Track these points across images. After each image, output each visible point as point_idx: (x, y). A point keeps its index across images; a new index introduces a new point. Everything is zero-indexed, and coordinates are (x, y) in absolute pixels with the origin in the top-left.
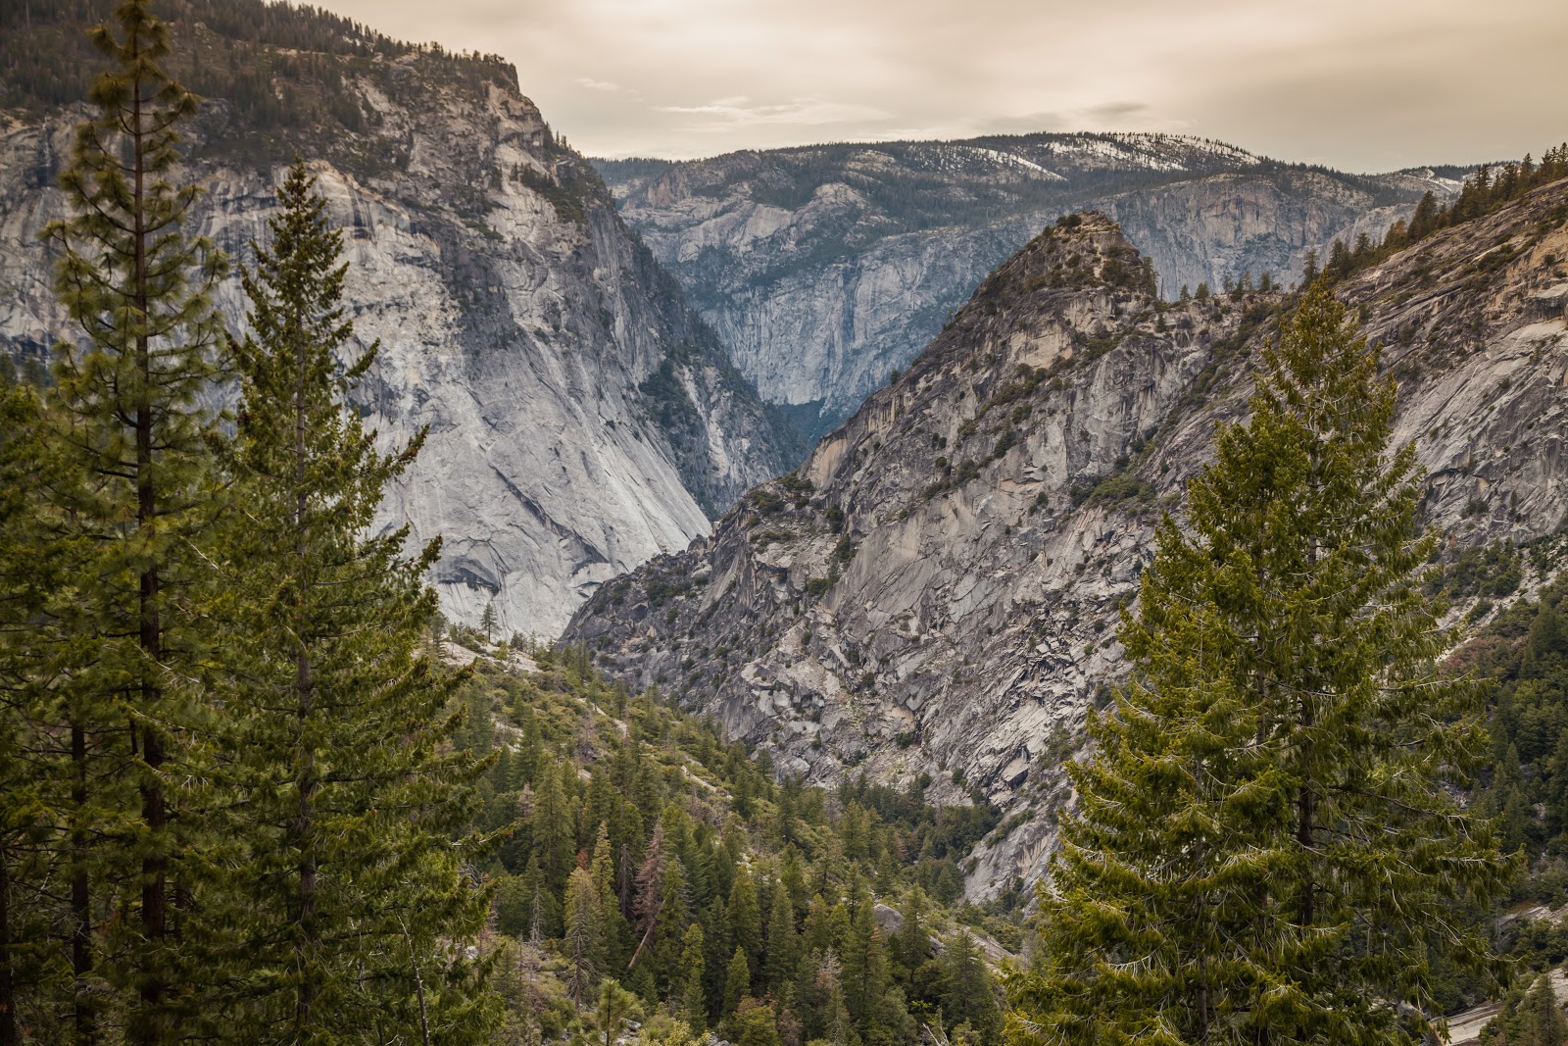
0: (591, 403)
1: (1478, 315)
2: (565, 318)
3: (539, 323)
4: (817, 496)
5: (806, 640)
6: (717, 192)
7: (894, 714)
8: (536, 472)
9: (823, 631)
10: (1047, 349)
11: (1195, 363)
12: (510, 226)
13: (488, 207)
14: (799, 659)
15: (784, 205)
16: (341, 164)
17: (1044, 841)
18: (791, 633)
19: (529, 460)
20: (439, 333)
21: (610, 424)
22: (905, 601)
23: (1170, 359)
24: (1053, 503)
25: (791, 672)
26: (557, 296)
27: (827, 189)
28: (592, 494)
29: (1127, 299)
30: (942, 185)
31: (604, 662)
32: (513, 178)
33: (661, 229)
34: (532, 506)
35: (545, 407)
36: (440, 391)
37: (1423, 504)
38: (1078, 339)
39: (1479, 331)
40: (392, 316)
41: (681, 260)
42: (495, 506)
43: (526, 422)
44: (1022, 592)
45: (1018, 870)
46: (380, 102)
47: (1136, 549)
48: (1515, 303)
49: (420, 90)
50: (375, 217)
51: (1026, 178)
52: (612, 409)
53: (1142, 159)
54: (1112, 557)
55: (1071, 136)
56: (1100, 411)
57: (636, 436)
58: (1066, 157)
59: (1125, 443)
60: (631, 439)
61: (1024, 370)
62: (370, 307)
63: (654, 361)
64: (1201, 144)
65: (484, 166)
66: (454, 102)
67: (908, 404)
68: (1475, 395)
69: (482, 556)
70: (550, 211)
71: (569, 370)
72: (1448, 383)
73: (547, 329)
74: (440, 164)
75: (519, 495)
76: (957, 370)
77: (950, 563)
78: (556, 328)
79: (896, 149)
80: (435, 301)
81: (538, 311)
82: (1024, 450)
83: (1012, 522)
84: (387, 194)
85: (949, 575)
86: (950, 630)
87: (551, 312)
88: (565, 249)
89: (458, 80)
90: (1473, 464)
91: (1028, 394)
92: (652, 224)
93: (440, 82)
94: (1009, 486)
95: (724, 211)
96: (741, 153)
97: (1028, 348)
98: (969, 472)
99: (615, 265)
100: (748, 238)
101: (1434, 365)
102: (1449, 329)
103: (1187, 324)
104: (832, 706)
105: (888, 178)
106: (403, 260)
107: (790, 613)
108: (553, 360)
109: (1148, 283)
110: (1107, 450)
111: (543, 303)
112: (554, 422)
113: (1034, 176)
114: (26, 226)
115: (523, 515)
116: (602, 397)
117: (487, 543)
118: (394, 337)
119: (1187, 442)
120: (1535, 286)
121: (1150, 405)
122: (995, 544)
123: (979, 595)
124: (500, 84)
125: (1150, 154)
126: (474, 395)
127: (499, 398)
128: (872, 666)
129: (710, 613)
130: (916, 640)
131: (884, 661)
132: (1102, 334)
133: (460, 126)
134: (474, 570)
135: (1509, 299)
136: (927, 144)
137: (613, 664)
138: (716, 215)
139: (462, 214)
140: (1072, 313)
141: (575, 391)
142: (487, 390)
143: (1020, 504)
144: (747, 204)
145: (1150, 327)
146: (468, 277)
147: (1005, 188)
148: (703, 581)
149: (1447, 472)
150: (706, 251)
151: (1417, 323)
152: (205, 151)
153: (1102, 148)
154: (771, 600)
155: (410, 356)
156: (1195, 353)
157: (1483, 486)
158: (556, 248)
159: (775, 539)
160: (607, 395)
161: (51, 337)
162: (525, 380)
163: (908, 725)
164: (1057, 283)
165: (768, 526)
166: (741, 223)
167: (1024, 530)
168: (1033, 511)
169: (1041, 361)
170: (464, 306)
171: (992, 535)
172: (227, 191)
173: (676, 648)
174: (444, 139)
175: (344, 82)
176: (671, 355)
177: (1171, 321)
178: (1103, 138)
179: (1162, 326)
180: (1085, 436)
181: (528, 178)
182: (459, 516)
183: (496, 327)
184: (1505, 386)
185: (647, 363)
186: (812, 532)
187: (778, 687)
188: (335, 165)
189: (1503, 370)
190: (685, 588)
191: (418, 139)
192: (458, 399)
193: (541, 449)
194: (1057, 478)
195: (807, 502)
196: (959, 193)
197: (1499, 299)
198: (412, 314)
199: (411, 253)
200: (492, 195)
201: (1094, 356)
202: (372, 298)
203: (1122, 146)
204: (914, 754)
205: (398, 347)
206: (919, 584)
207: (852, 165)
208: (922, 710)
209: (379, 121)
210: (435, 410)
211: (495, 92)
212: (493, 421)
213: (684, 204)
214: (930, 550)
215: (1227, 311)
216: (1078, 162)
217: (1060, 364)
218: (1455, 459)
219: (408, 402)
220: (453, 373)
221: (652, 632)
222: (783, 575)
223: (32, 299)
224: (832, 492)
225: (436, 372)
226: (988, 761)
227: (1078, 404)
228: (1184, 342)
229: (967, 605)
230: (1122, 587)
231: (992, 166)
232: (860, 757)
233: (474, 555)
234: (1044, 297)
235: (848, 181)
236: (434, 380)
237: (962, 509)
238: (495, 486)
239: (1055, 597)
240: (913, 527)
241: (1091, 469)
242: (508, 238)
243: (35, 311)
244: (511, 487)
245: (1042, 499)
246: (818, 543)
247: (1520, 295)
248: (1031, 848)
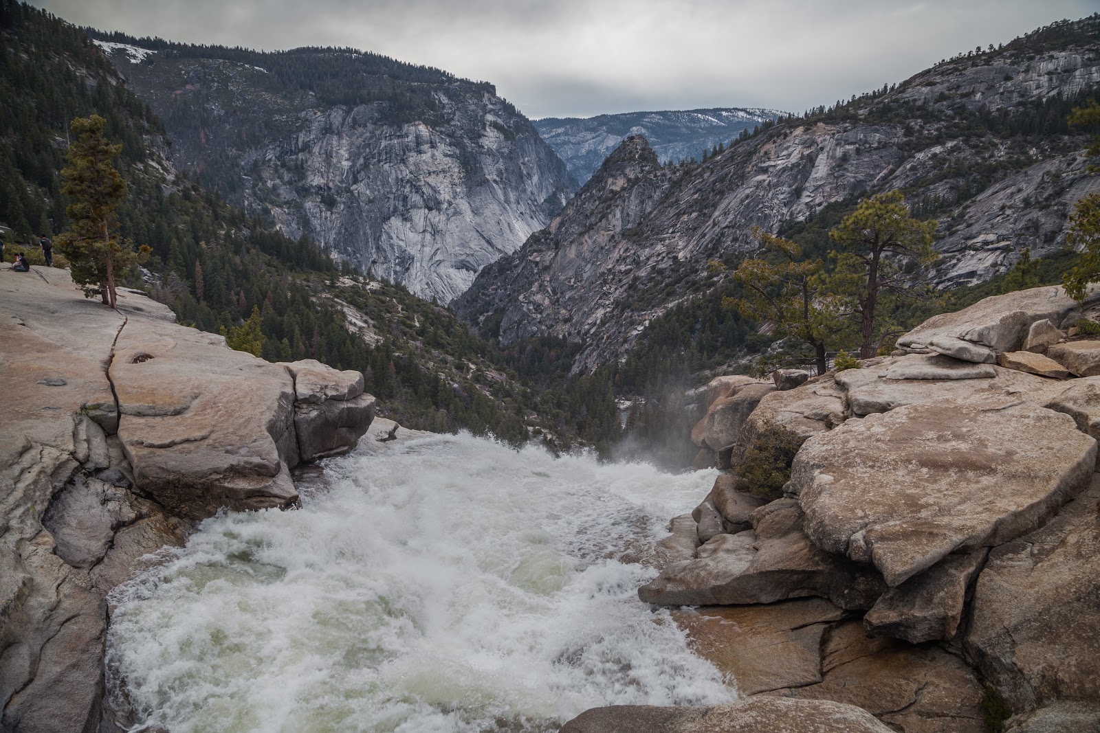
0: (514, 206)
1: (744, 172)
2: (505, 175)
3: (495, 177)
4: (552, 236)
5: (540, 286)
6: (594, 130)
7: (563, 311)
8: (491, 230)
9: (546, 283)
10: (620, 183)
11: (666, 189)
12: (487, 143)
13: (480, 136)
14: (538, 293)
15: (618, 135)
16: (426, 123)
17: (594, 354)
18: (536, 284)
19: (488, 226)
20: (457, 181)
21: (521, 213)
22: (571, 273)
23: (658, 187)
24: (616, 238)
25: (535, 298)
26: (502, 167)
27: (634, 128)
28: (511, 238)
29: (646, 166)
30: (677, 127)
31: (483, 294)
32: (490, 126)
33: (572, 143)
34: (489, 242)
35: (495, 207)
36: (457, 201)
37: (720, 238)
38: (629, 180)
39: (743, 177)
40: (441, 175)
41: (580, 155)
42: (476, 242)
43: (487, 213)
44: (602, 269)
45: (586, 363)
46: (445, 100)
47: (634, 254)
48: (755, 168)
49: (460, 95)
50: (437, 141)
51: (711, 125)
52: (522, 208)
53: (756, 118)
54: (628, 256)
55: (730, 109)
56: (633, 206)
57: (532, 217)
58: (727, 117)
59: (641, 217)
60: (529, 219)
61: (612, 191)
62: (434, 172)
63: (550, 191)
64: (779, 113)
65: (479, 121)
66: (471, 99)
67: (579, 203)
68: (738, 200)
69: (470, 259)
70: (502, 137)
71: (505, 194)
72: (732, 196)
73: (498, 179)
74: (464, 121)
75: (484, 238)
76: (594, 191)
77: (584, 259)
78: (501, 179)
79: (663, 114)
80: (457, 170)
81: (495, 173)
82: (608, 220)
83: (603, 245)
84: (441, 132)
85: (583, 264)
86: (583, 283)
87: (500, 173)
88: (506, 150)
89: (474, 91)
90: (735, 224)
91: (611, 200)
92: (570, 142)
93: (467, 92)
94: (602, 232)
95: (596, 137)
96: (604, 116)
97: (613, 184)
98: (591, 227)
99: (534, 156)
100: (604, 147)
101: (729, 190)
102: (735, 177)
103: (664, 175)
104: (546, 308)
105: (657, 124)
106: (446, 155)
107: (537, 277)
108: (499, 191)
109: (655, 160)
110: (635, 219)
111: (497, 170)
112: (498, 212)
113: (714, 124)
114: (321, 148)
115: (486, 245)
116: (519, 203)
117: (472, 255)
118: (441, 183)
119: (655, 216)
120: (761, 162)
121: (650, 204)
122: (598, 253)
123: (592, 270)
124: (488, 92)
125: (759, 116)
126: (469, 203)
127: (478, 204)
128: (559, 295)
129: (517, 277)
130: (573, 286)
131: (562, 293)
132: (637, 178)
133: (472, 107)
134: (468, 264)
135: (753, 166)
136: (675, 112)
137: (486, 295)
138: (593, 138)
139: (470, 139)
140: (627, 171)
141: (507, 201)
142: (474, 201)
143: (606, 239)
144: (605, 134)
145: (652, 176)
146: (469, 161)
147: (702, 129)
148: (516, 266)
149: (727, 227)
150: (589, 152)
151: (727, 175)
152: (380, 120)
153: (741, 114)
154: (532, 272)
155: (446, 189)
156: (666, 185)
157: (738, 232)
158: (503, 150)
159: (536, 251)
160: (521, 203)
161: (327, 185)
162: (488, 198)
163: (567, 316)
164: (623, 160)
165: (535, 247)
166: (603, 141)
167: (607, 248)
168: (610, 241)
169: (617, 188)
170: (467, 171)
171: (597, 249)
172: (386, 133)
173: (506, 290)
174: (466, 112)
175: (433, 93)
176: (557, 189)
177: (659, 174)
178: (742, 110)
179: (655, 176)
180: (628, 214)
181: (495, 125)
182: (463, 245)
183: (478, 179)
184: (747, 197)
185: (547, 192)
186: (549, 249)
187: (530, 302)
188: (424, 123)
189: (748, 191)
190: (509, 269)
191: (458, 113)
192: (463, 205)
193: (493, 222)
194: (618, 229)
195: (548, 238)
196: (684, 130)
197: (750, 166)
198: (448, 174)
199: (449, 153)
200: (482, 132)
201: (632, 187)
202: (435, 169)
203: (749, 113)
204: (567, 326)
205: (442, 186)
206: (575, 268)
207: (646, 120)
208: (571, 310)
209: (444, 107)
210: (454, 208)
211: (486, 95)
212: (476, 212)
213: (581, 135)
214: (579, 255)
215: (678, 170)
216: (731, 119)
217: (623, 189)
218: (730, 222)
219: (445, 206)
220: (462, 195)
221: (499, 284)
222: (537, 264)
223: (322, 172)
224: (556, 235)
225: (455, 195)
226: (587, 327)
227: (626, 203)
228: (663, 181)
229: (588, 274)
230: (629, 267)
231: (699, 119)
232: (552, 326)
233: (468, 259)
234: (618, 165)
235: (642, 126)
236: (454, 198)
237: (588, 240)
238: (475, 235)
239: (610, 270)
240: (574, 247)
241: (629, 226)
242: (486, 147)
243: (322, 176)
244: (482, 235)
245: (613, 237)
246: (550, 253)
247: (756, 165)
248: (590, 355)
